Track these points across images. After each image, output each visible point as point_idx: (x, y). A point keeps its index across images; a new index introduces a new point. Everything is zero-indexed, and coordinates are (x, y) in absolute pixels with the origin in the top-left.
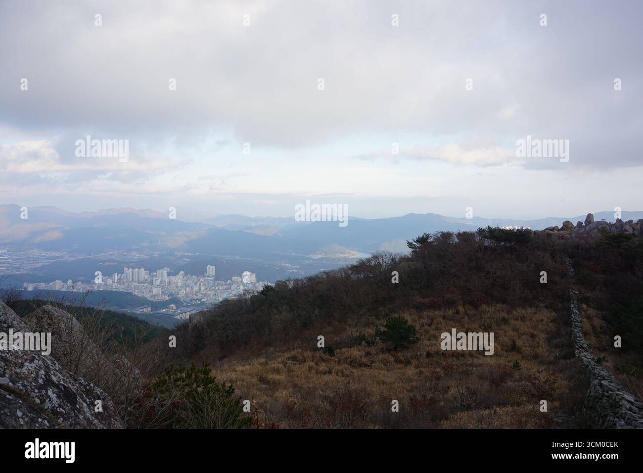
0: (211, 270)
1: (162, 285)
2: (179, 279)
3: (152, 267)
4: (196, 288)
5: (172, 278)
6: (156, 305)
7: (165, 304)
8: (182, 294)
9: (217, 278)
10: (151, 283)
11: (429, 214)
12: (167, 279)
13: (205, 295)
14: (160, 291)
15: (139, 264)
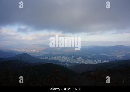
0: (73, 56)
1: (64, 59)
2: (67, 58)
3: (62, 56)
4: (70, 60)
5: (66, 58)
6: (63, 63)
7: (65, 63)
8: (67, 61)
9: (74, 58)
10: (62, 58)
11: (121, 46)
12: (64, 58)
13: (72, 62)
14: (63, 60)
15: (59, 55)
